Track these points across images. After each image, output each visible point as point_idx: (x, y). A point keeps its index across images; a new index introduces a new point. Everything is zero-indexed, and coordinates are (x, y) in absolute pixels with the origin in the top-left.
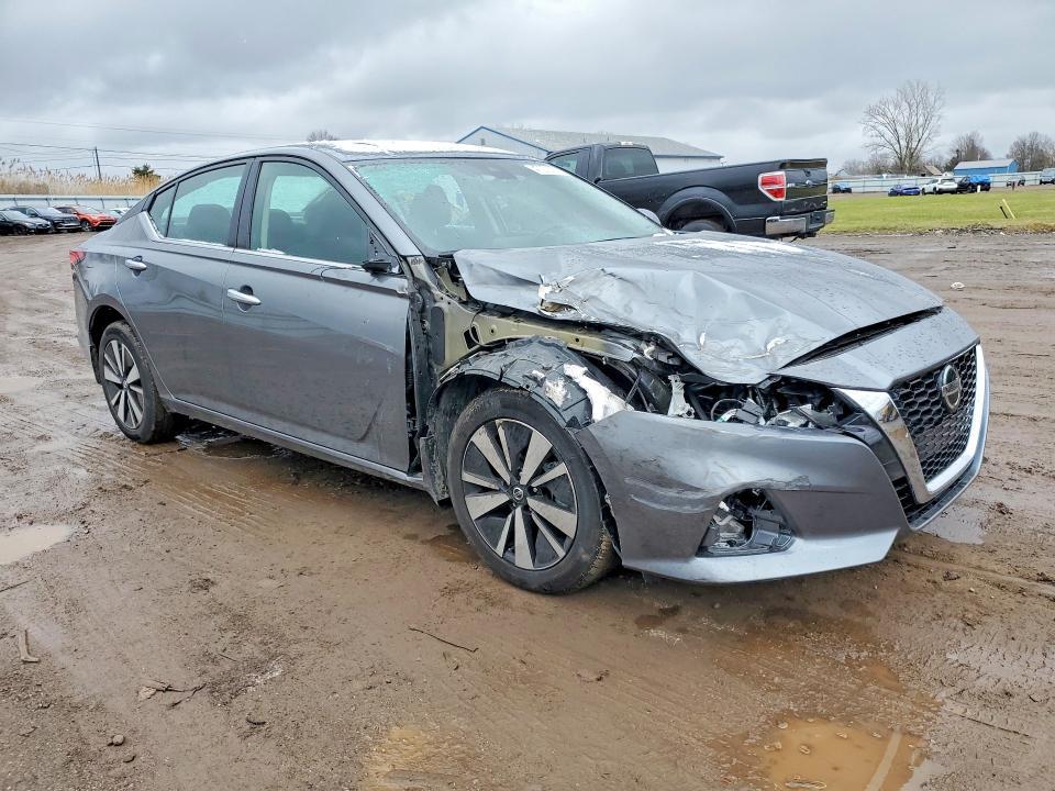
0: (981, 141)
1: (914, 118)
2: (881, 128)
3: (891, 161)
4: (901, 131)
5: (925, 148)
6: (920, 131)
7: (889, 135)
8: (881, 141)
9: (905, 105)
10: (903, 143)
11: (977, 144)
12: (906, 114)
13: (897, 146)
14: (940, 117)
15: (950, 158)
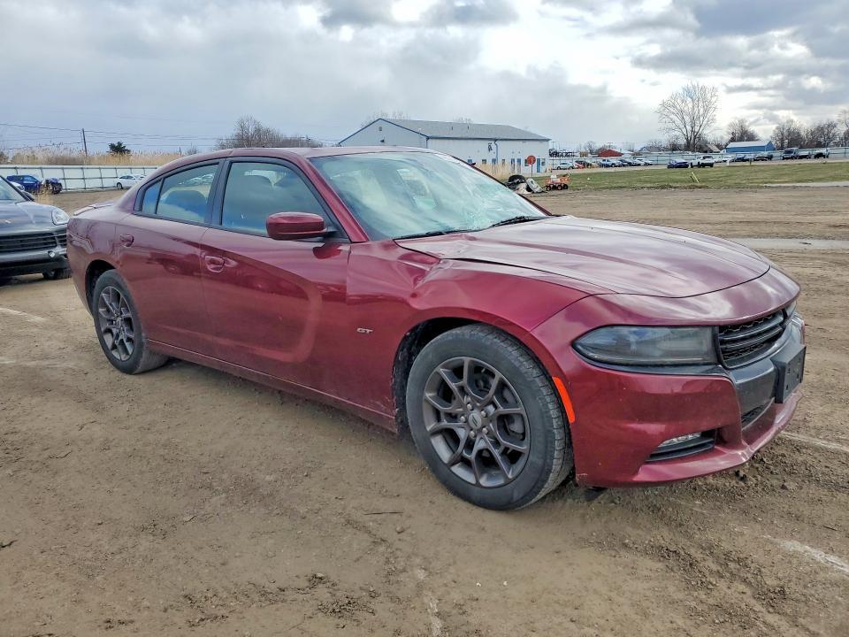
0: (749, 126)
1: (696, 109)
2: (672, 116)
3: (682, 141)
4: (687, 119)
5: (706, 132)
6: (701, 119)
7: (678, 122)
8: (673, 126)
9: (689, 99)
11: (746, 128)
12: (690, 106)
13: (684, 130)
14: (715, 108)
15: (729, 137)
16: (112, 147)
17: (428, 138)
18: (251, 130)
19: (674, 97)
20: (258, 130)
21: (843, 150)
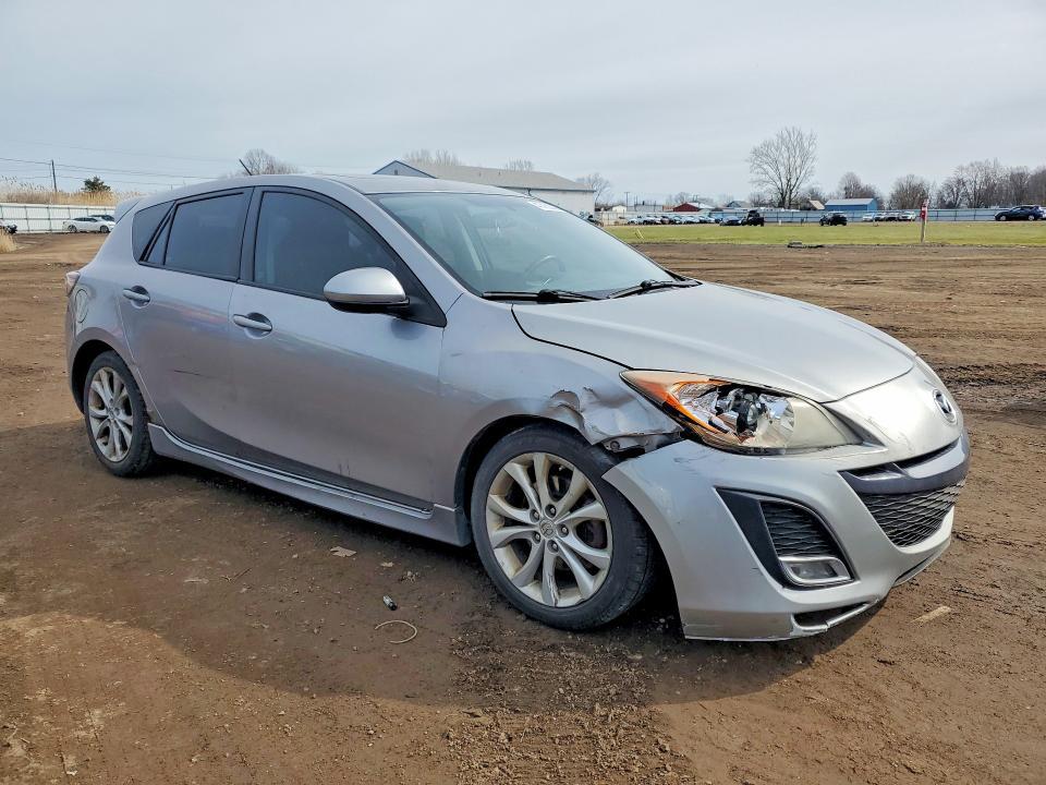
1: (792, 159)
3: (775, 196)
4: (782, 170)
5: (802, 186)
6: (798, 171)
7: (772, 172)
8: (765, 177)
10: (784, 181)
12: (786, 155)
13: (779, 183)
14: (814, 158)
16: (87, 183)
19: (767, 145)
21: (953, 213)
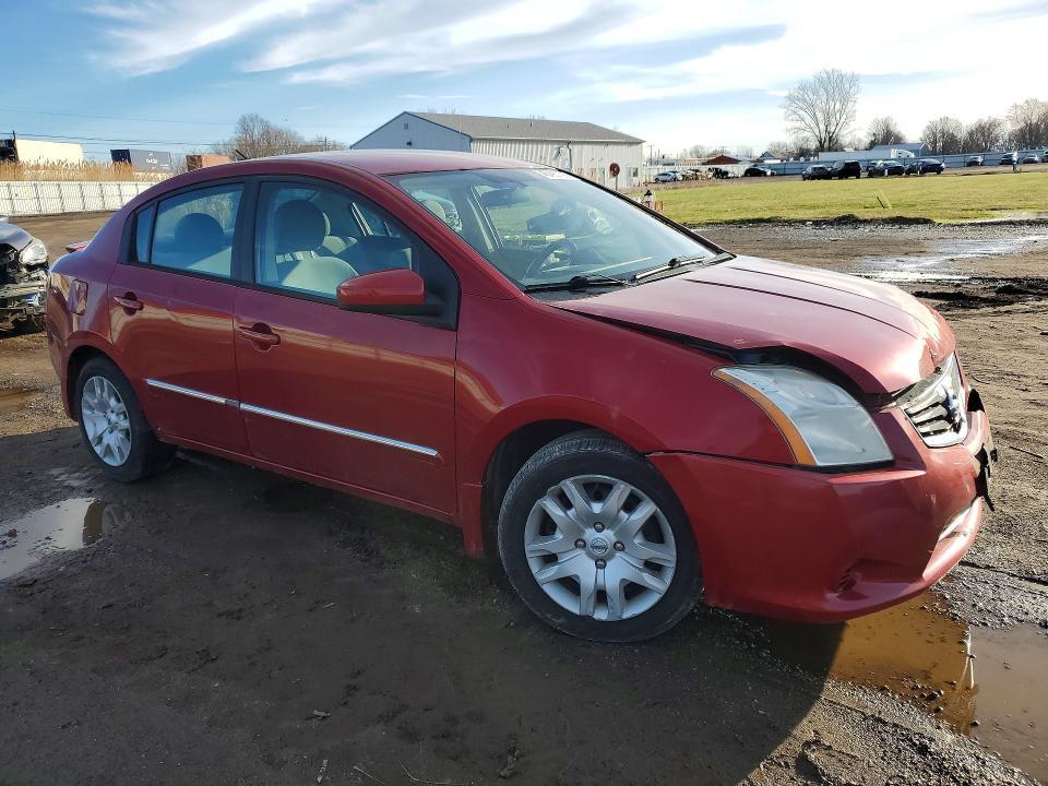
0: (896, 125)
1: (832, 103)
2: (801, 112)
3: (813, 145)
4: (820, 116)
5: (844, 132)
6: (838, 117)
7: (809, 120)
8: (802, 125)
9: (822, 92)
10: (822, 127)
11: (892, 128)
12: (824, 98)
13: (816, 130)
14: (855, 103)
15: (869, 142)
17: (471, 140)
18: (257, 133)
19: (803, 88)
20: (267, 132)
